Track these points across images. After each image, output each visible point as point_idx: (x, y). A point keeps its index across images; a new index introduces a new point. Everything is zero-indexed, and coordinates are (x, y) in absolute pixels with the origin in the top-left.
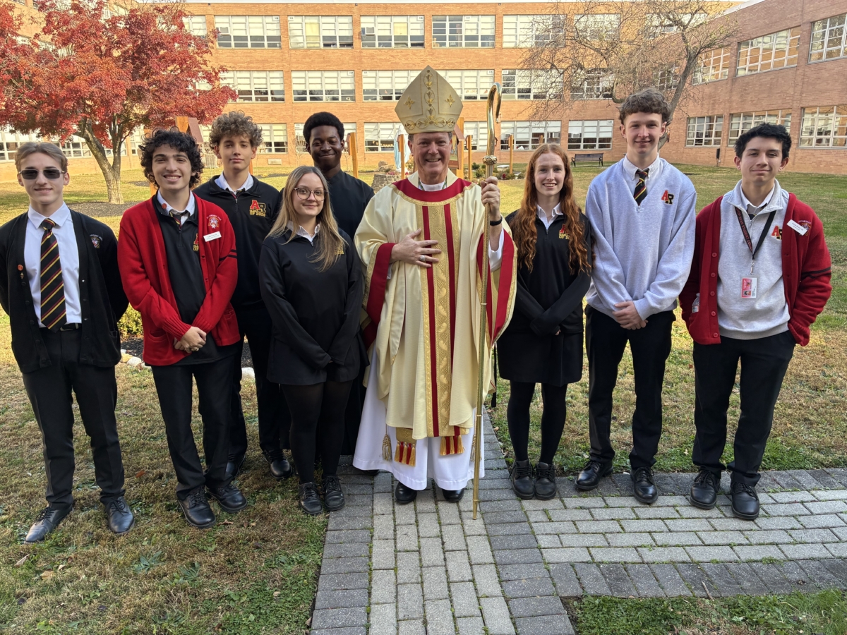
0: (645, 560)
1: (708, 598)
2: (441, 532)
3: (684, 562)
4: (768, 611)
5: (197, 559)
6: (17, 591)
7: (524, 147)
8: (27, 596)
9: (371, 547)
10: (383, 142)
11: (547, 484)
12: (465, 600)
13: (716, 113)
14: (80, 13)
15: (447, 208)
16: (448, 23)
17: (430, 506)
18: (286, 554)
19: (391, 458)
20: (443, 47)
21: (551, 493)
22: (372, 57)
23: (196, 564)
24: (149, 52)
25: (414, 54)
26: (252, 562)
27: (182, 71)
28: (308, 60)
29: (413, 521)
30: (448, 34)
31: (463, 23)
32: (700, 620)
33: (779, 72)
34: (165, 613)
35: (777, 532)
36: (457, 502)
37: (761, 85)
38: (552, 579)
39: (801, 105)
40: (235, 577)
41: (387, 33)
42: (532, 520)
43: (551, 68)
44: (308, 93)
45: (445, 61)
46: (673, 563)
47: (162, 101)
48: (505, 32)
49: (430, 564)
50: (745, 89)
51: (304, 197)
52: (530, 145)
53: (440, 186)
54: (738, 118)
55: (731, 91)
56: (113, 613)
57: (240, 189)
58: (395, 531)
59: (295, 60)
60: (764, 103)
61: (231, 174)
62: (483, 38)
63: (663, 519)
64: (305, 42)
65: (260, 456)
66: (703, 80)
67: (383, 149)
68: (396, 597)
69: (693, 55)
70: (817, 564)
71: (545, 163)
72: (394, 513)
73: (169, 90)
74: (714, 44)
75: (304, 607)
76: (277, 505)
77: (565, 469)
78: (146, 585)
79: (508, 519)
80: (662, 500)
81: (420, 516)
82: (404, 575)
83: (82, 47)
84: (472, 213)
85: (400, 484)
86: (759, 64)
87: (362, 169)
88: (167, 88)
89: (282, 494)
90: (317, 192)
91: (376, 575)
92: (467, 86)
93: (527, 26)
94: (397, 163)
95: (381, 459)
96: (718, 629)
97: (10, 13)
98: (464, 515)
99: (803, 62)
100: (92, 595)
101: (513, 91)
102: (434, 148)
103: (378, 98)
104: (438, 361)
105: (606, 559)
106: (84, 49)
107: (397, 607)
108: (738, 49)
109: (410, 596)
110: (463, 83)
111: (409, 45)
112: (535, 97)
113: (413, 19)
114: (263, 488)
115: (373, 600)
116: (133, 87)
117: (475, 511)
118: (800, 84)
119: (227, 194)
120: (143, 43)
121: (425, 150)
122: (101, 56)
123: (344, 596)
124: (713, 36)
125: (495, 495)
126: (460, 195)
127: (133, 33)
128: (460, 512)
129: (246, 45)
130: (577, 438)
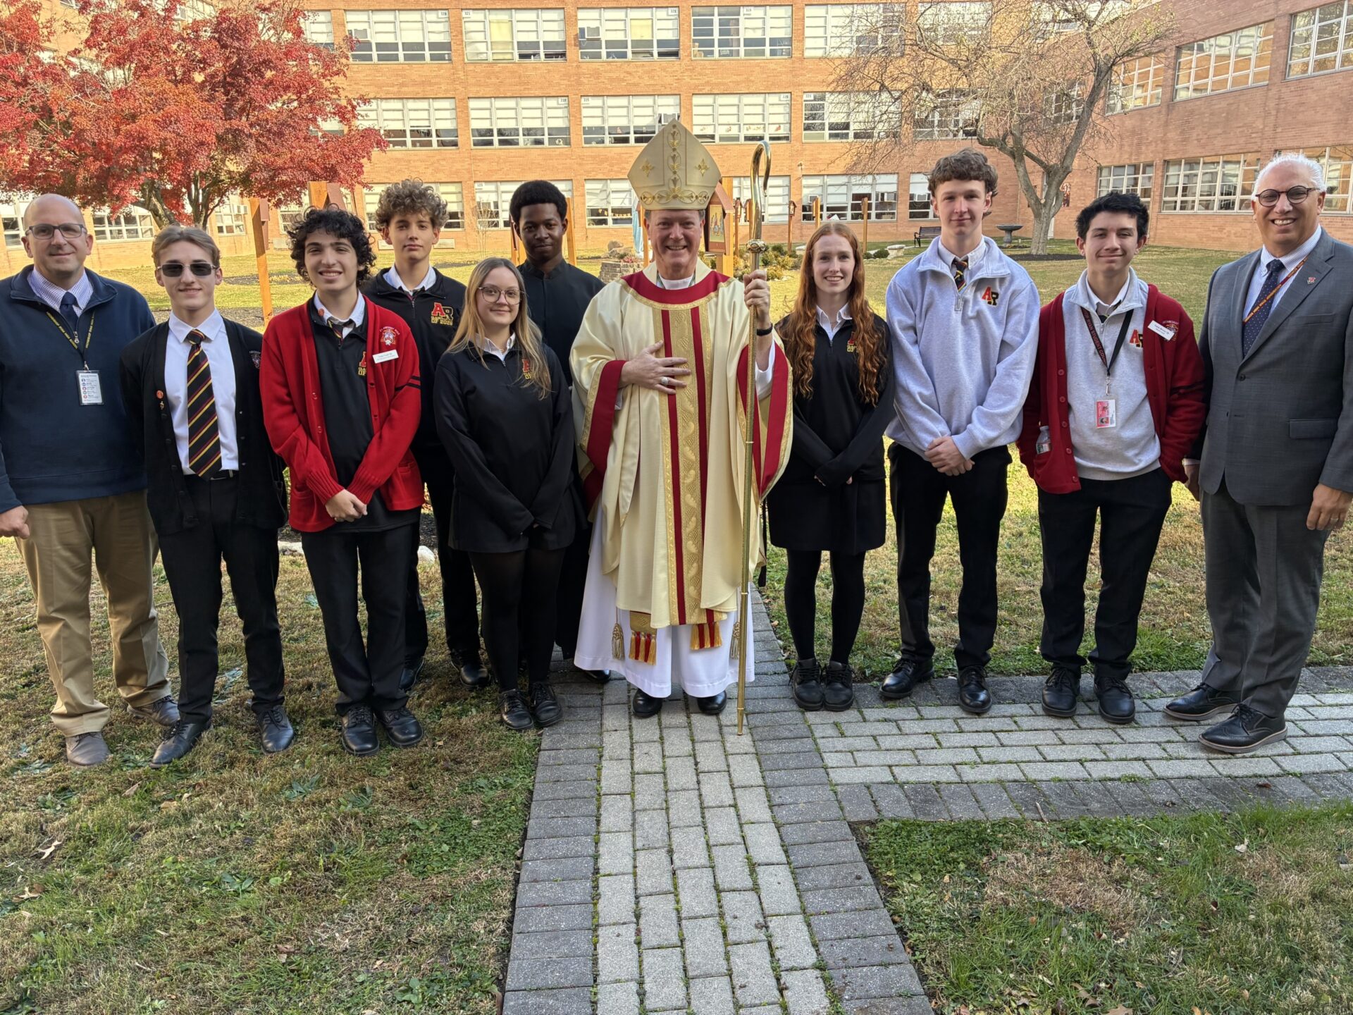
0: (965, 779)
1: (1042, 820)
2: (694, 750)
3: (1015, 781)
4: (1118, 834)
5: (368, 783)
6: (131, 825)
7: (840, 216)
8: (144, 831)
9: (599, 769)
10: (615, 211)
11: (840, 690)
12: (723, 827)
13: (1143, 159)
14: (142, 15)
15: (695, 312)
16: (716, 19)
17: (680, 719)
18: (486, 777)
19: (624, 656)
20: (709, 58)
21: (845, 702)
22: (596, 74)
23: (368, 790)
24: (250, 75)
25: (664, 69)
26: (439, 785)
27: (301, 105)
28: (494, 80)
29: (656, 737)
30: (716, 36)
31: (741, 18)
32: (1026, 845)
33: (1240, 93)
34: (331, 844)
35: (1146, 746)
36: (717, 714)
37: (1212, 114)
38: (840, 802)
39: (1275, 147)
40: (420, 803)
41: (619, 36)
42: (817, 735)
43: (880, 90)
44: (495, 133)
45: (714, 80)
46: (1001, 782)
47: (269, 150)
48: (808, 32)
49: (678, 787)
50: (1188, 122)
51: (491, 299)
52: (849, 213)
53: (686, 283)
54: (1177, 167)
55: (1166, 124)
56: (263, 844)
57: (418, 288)
58: (632, 749)
59: (473, 81)
60: (1218, 143)
61: (406, 266)
62: (774, 42)
63: (994, 732)
64: (490, 53)
65: (444, 661)
66: (1123, 107)
67: (615, 221)
68: (633, 825)
69: (1104, 68)
70: (1195, 783)
71: (827, 249)
72: (630, 728)
73: (280, 134)
74: (1137, 51)
75: (514, 836)
76: (473, 718)
77: (868, 672)
78: (305, 813)
79: (787, 734)
80: (996, 709)
81: (665, 732)
82: (642, 800)
83: (147, 68)
84: (729, 319)
85: (640, 691)
86: (1210, 80)
87: (582, 253)
88: (278, 131)
89: (477, 706)
90: (510, 293)
91: (606, 801)
92: (748, 119)
93: (841, 22)
94: (637, 244)
95: (611, 657)
96: (1049, 853)
97: (35, 17)
98: (725, 730)
99: (1277, 79)
100: (232, 826)
101: (822, 127)
102: (677, 231)
103: (607, 140)
104: (683, 522)
105: (913, 779)
106: (150, 71)
107: (634, 836)
108: (1177, 57)
109: (652, 825)
110: (741, 114)
111: (656, 54)
112: (857, 136)
113: (661, 14)
114: (451, 700)
115: (602, 828)
116: (227, 131)
117: (740, 725)
118: (1274, 112)
119: (400, 294)
120: (239, 62)
121: (666, 233)
122: (176, 82)
123: (564, 824)
124: (1134, 38)
125: (770, 706)
126: (712, 294)
127: (224, 46)
128: (721, 727)
129: (396, 58)
130: (887, 633)
